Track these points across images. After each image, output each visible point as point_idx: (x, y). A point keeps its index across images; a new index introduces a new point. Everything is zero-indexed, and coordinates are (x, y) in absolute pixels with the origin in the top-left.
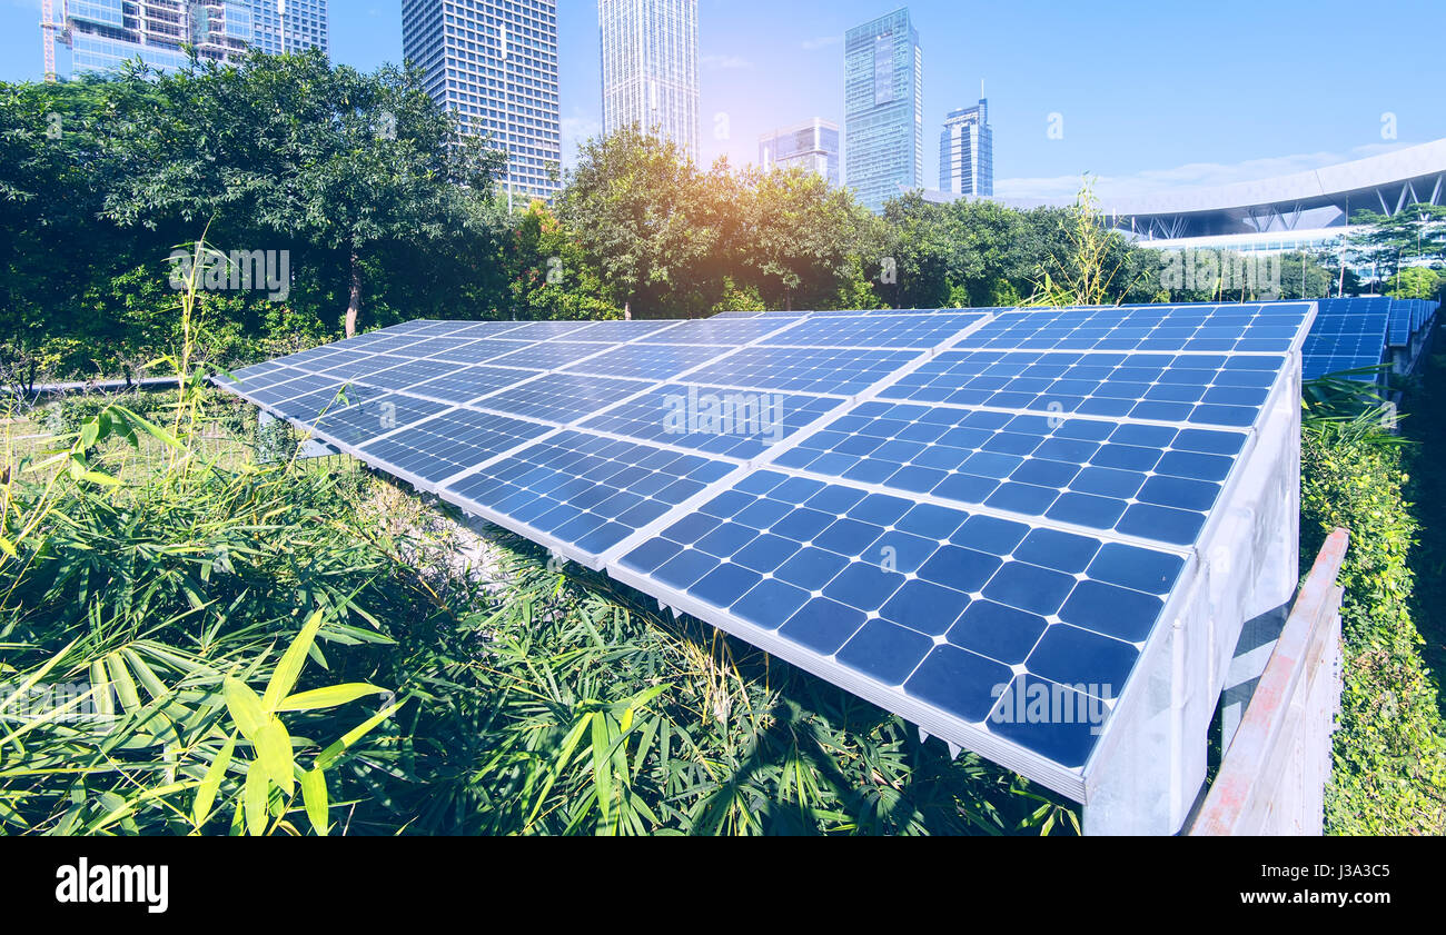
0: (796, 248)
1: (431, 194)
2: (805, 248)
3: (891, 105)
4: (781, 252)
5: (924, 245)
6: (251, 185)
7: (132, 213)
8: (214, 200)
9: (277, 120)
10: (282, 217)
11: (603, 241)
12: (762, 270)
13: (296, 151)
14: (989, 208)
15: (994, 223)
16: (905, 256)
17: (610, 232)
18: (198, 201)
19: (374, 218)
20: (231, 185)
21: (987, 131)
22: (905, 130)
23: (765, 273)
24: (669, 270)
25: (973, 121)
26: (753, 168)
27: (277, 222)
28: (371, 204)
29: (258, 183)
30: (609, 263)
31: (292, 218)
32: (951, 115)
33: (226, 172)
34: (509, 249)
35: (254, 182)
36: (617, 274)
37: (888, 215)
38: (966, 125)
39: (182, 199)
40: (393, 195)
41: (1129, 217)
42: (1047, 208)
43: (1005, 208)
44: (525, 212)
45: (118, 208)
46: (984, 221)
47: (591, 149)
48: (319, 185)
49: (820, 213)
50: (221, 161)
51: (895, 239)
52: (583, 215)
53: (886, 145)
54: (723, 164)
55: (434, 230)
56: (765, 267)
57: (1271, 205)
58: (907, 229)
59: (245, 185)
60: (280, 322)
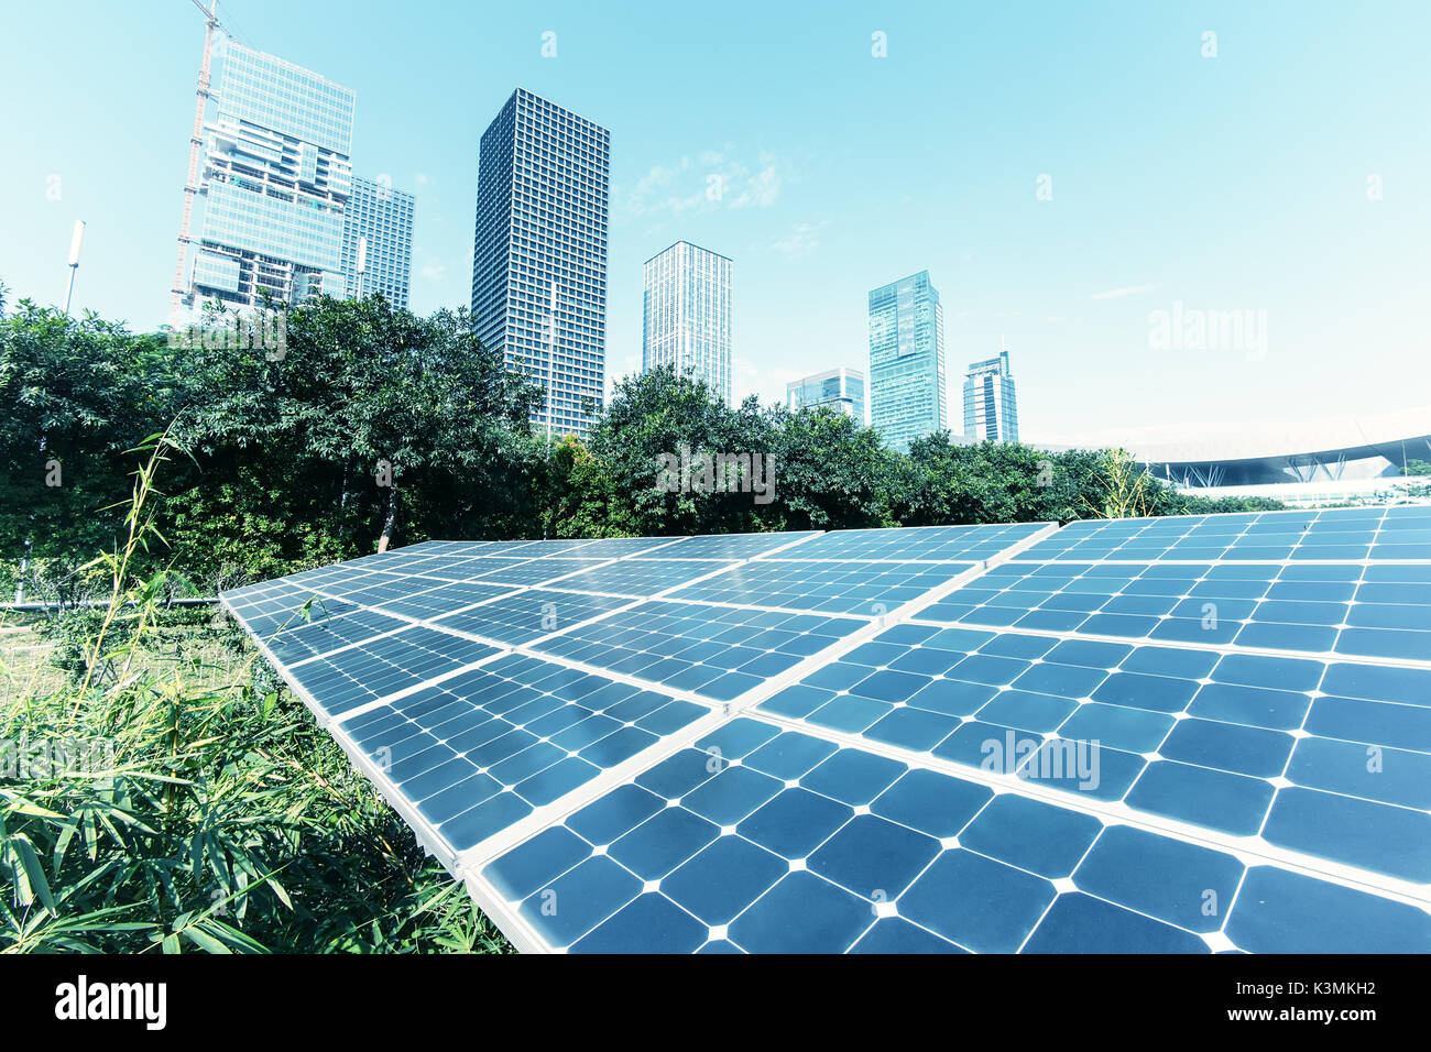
0: (823, 484)
1: (470, 423)
2: (832, 484)
3: (914, 357)
4: (807, 488)
5: (954, 484)
6: (304, 414)
7: (194, 439)
8: (269, 428)
9: (335, 355)
10: (329, 445)
11: (633, 473)
12: (788, 506)
13: (349, 383)
14: (1018, 450)
15: (1023, 465)
16: (934, 496)
17: (639, 464)
18: (253, 428)
19: (415, 445)
20: (286, 414)
21: (1009, 382)
22: (928, 379)
23: (792, 509)
24: (694, 502)
25: (995, 372)
26: (781, 407)
27: (324, 450)
28: (412, 433)
29: (311, 412)
30: (638, 496)
31: (338, 447)
32: (973, 366)
33: (283, 403)
34: (543, 480)
35: (307, 412)
36: (645, 507)
37: (914, 455)
38: (988, 375)
39: (239, 427)
40: (435, 425)
41: (1163, 465)
42: (1079, 452)
43: (1034, 450)
44: (559, 445)
45: (181, 435)
46: (1014, 463)
47: (626, 387)
48: (367, 415)
49: (848, 451)
50: (280, 392)
51: (923, 478)
52: (615, 448)
53: (911, 393)
54: (752, 403)
55: (468, 457)
56: (792, 503)
57: (1312, 455)
58: (935, 468)
59: (298, 415)
60: (316, 545)
